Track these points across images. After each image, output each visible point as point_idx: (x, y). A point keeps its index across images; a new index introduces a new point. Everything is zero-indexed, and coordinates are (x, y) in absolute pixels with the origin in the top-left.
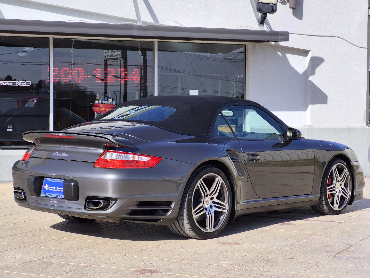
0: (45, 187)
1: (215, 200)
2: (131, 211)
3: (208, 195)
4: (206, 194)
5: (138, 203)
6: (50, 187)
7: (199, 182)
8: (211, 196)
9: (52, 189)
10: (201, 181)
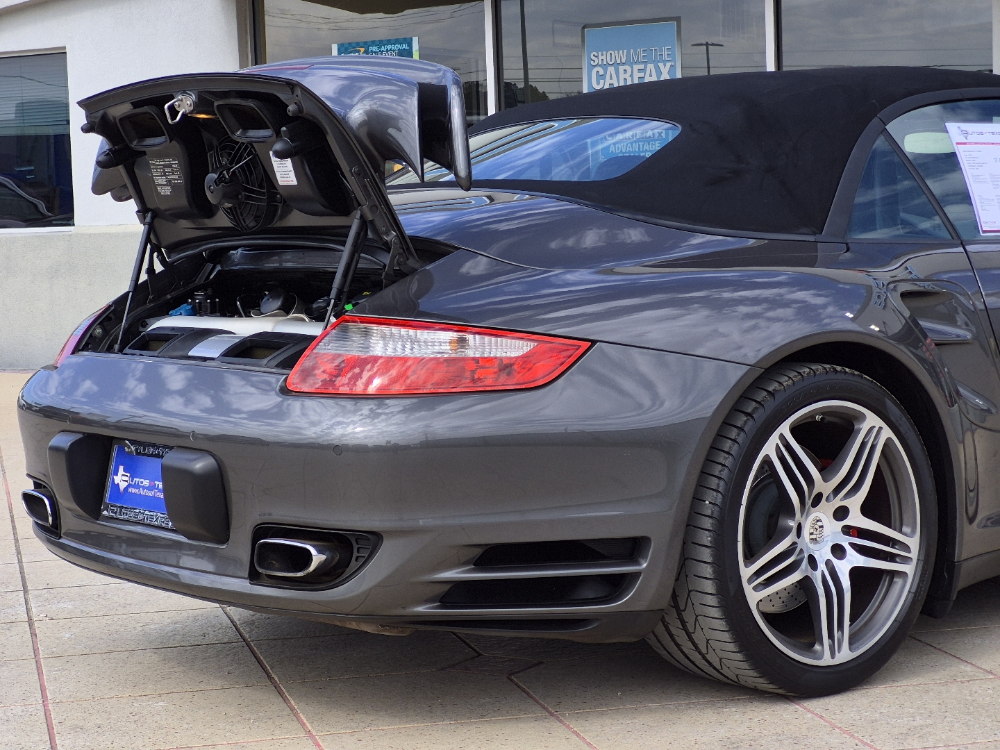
0: (117, 479)
1: (857, 519)
2: (447, 587)
3: (819, 496)
4: (810, 491)
5: (478, 551)
6: (132, 477)
7: (774, 440)
8: (837, 502)
9: (137, 486)
10: (782, 437)
